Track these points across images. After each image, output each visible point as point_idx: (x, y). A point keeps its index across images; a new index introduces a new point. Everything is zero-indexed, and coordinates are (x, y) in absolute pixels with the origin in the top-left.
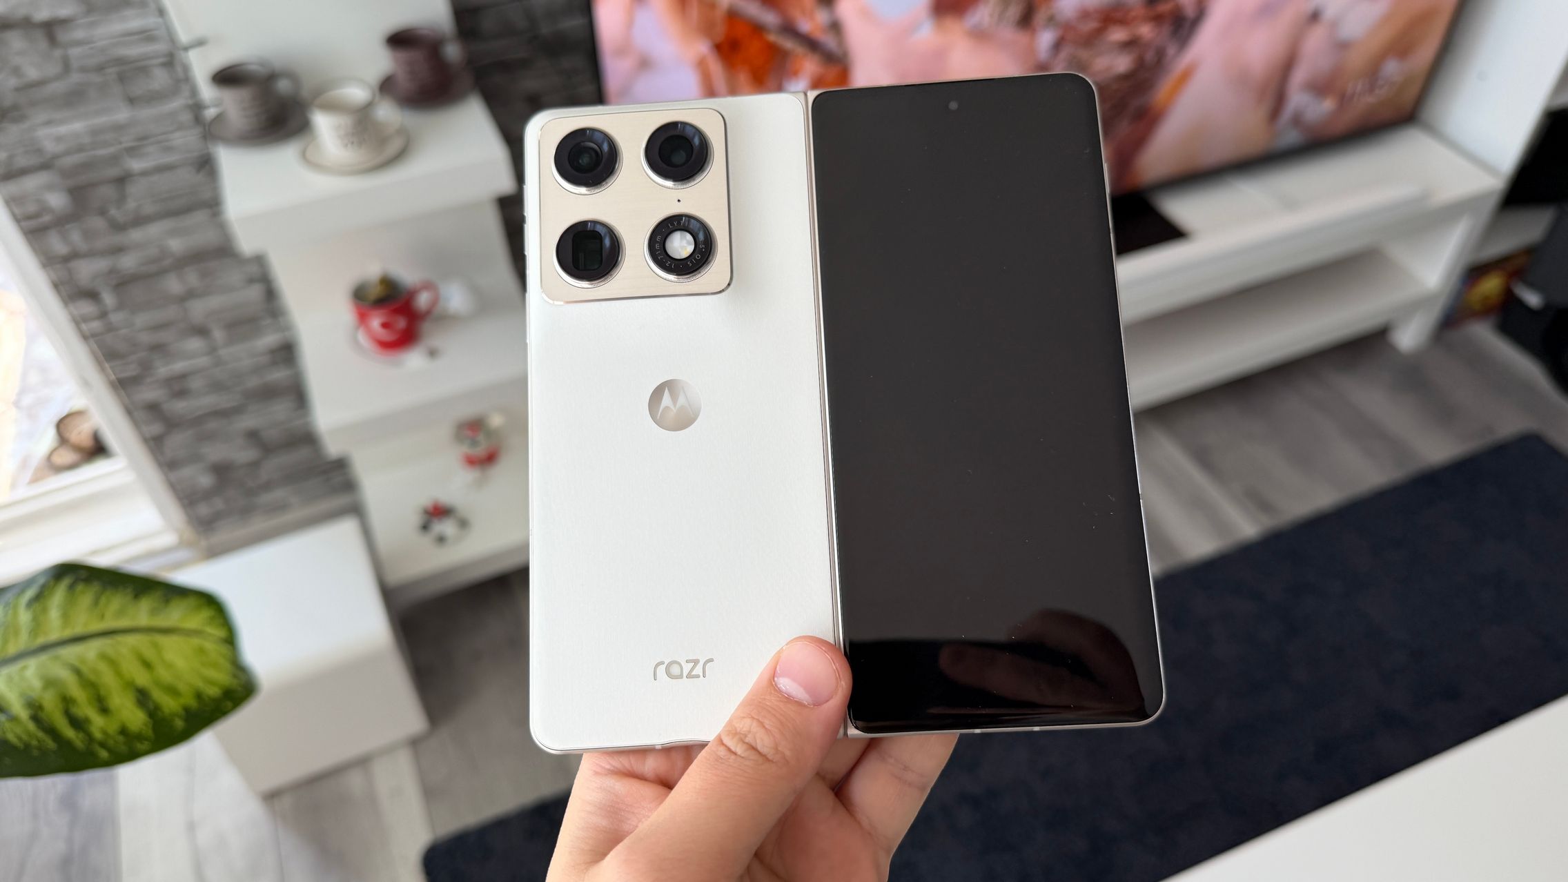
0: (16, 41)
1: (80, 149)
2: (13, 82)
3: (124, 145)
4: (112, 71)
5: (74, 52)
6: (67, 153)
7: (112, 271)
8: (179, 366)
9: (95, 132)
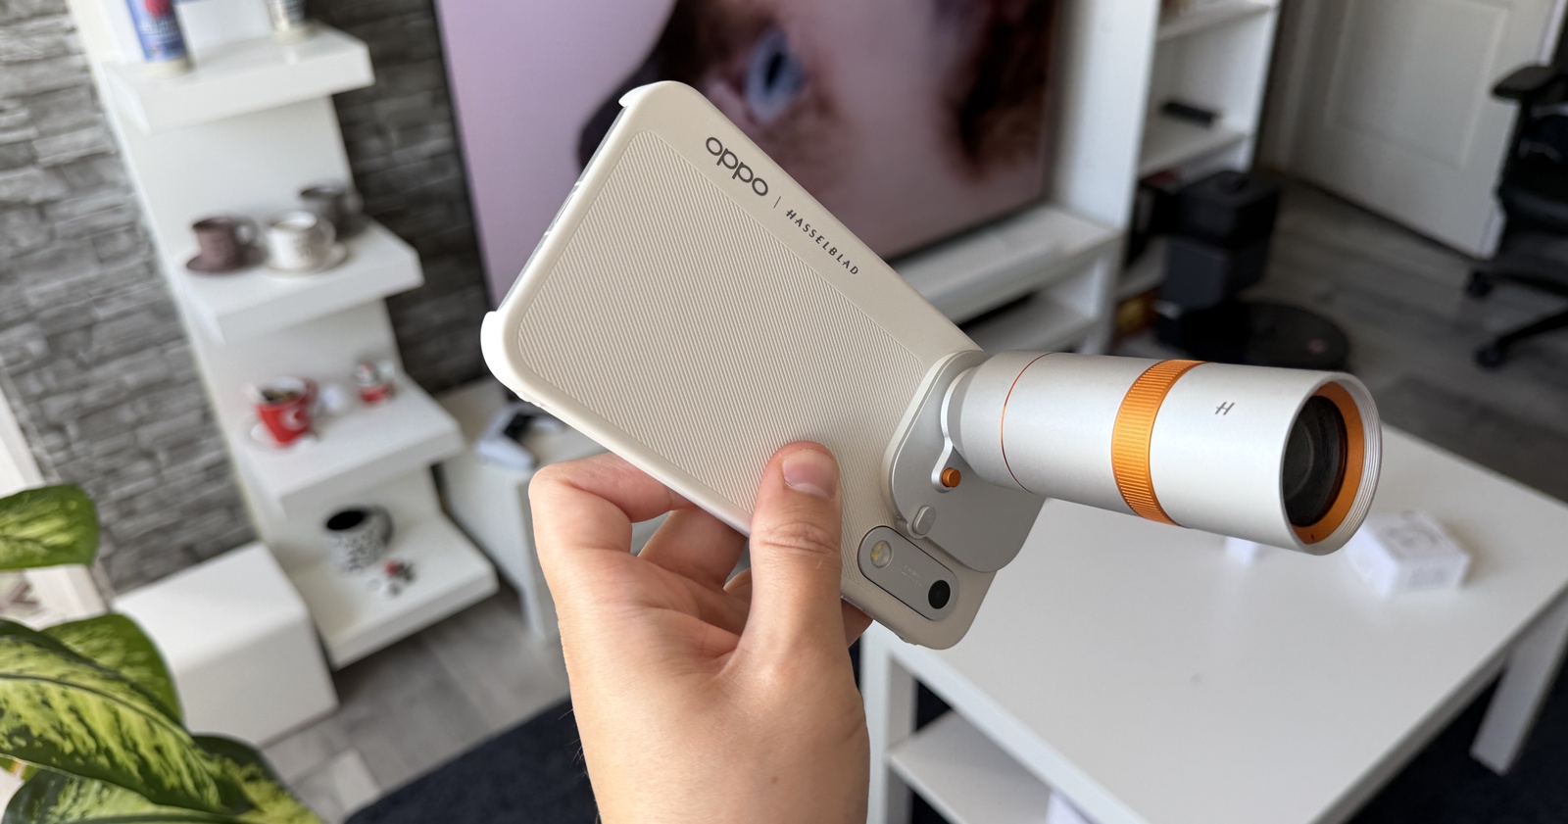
0: (14, 219)
1: (58, 302)
2: (8, 251)
3: (95, 297)
4: (87, 238)
5: (59, 225)
6: (48, 307)
7: (78, 405)
8: (128, 488)
9: (71, 288)
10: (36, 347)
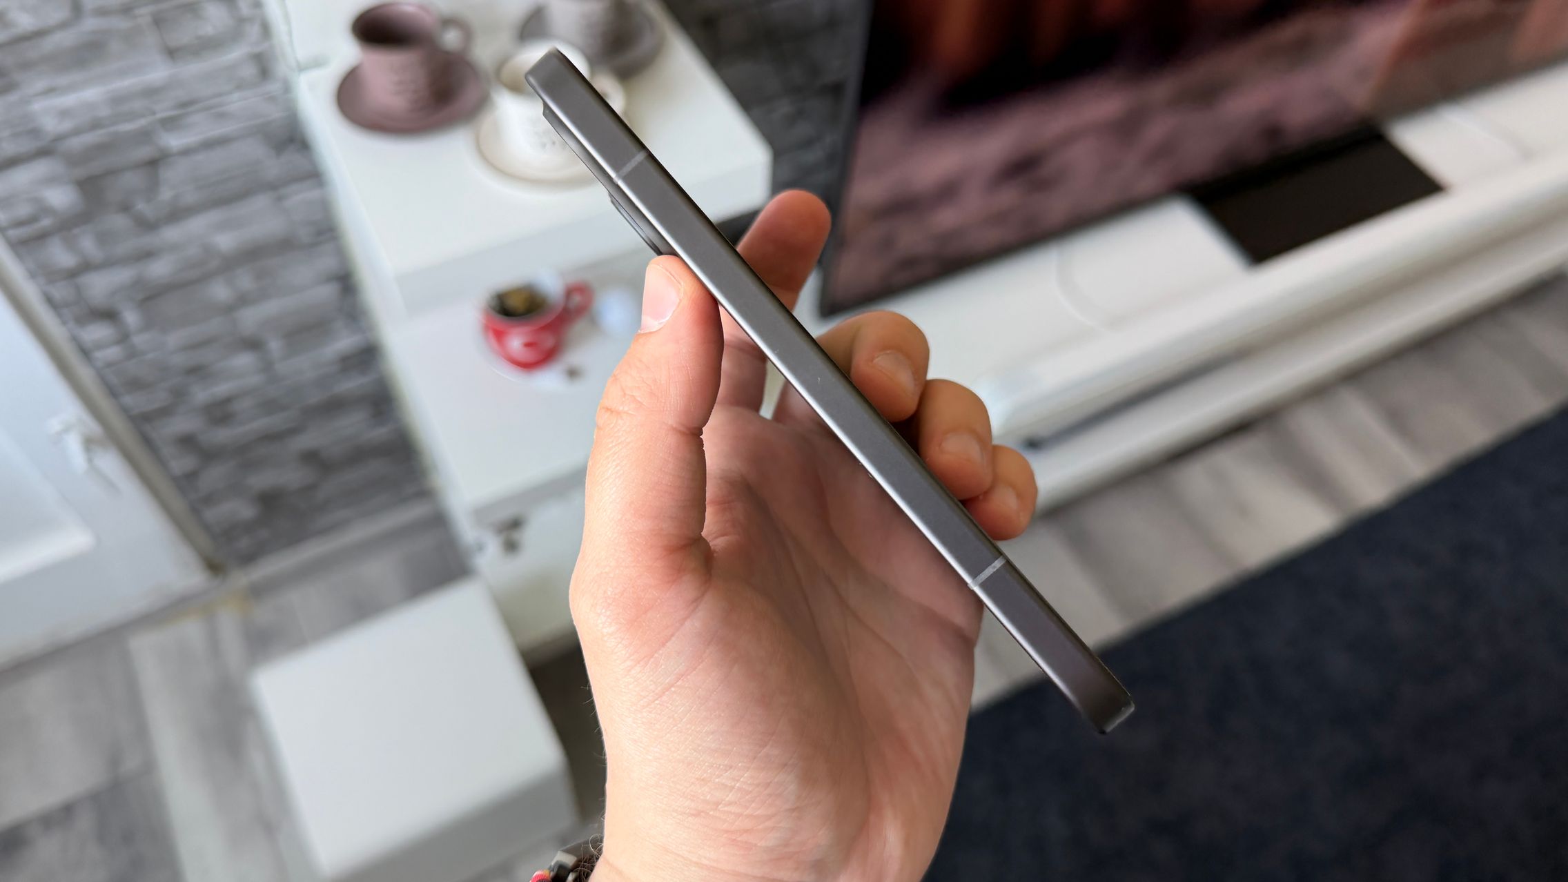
1: (96, 125)
4: (144, 12)
6: (77, 132)
7: (138, 283)
8: (221, 389)
9: (117, 100)
10: (61, 197)
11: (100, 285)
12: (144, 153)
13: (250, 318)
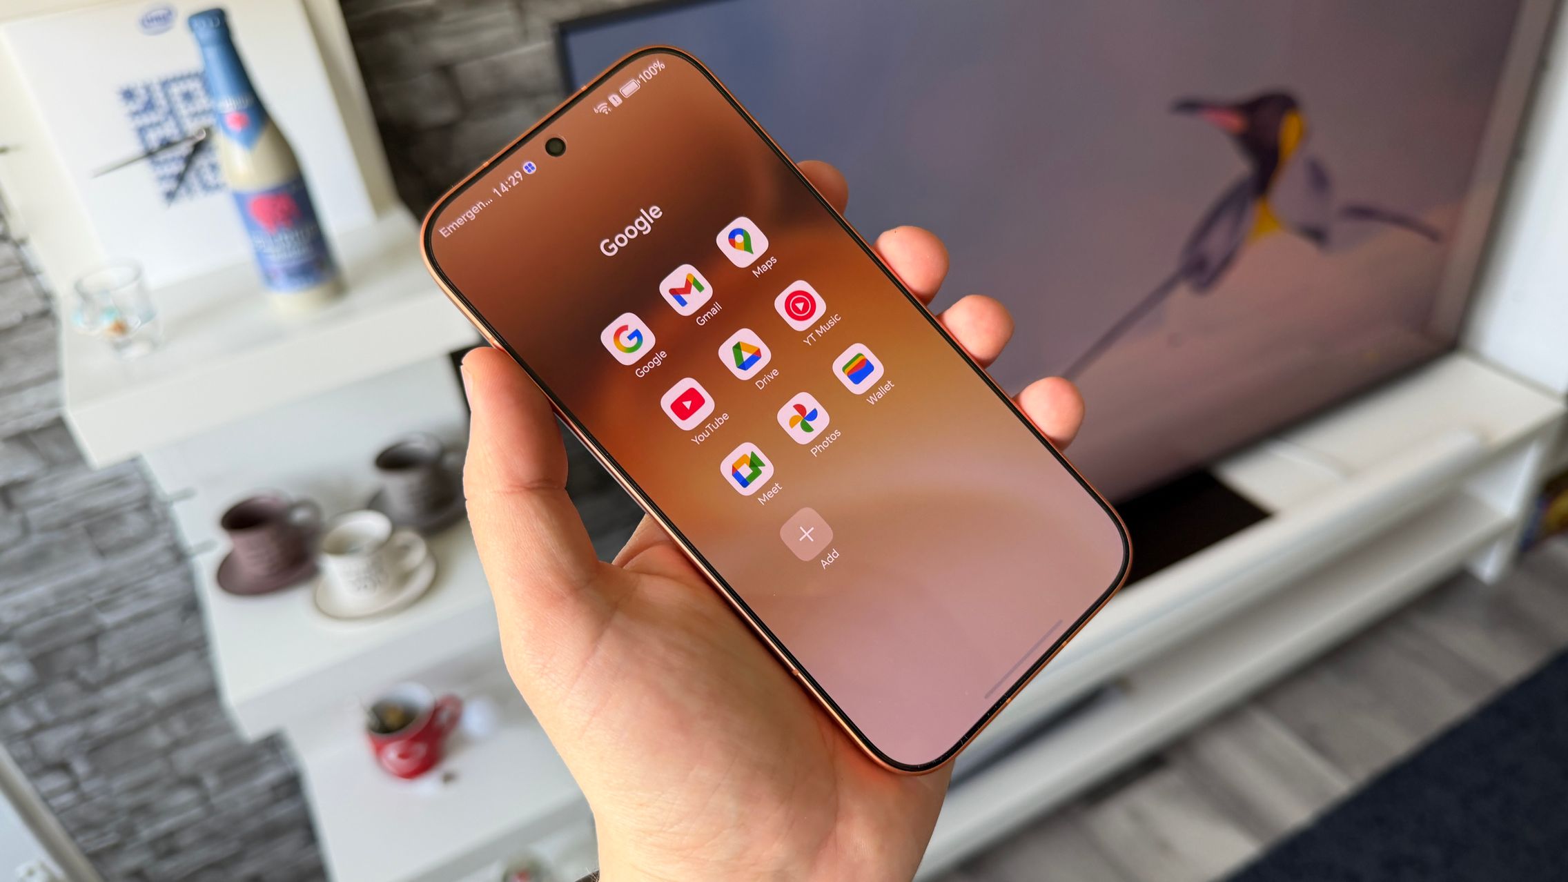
1: (44, 613)
3: (95, 601)
4: (79, 526)
5: (34, 514)
6: (29, 620)
7: (85, 737)
8: (165, 825)
9: (60, 593)
10: (18, 673)
11: (52, 742)
12: (85, 630)
13: (185, 760)
